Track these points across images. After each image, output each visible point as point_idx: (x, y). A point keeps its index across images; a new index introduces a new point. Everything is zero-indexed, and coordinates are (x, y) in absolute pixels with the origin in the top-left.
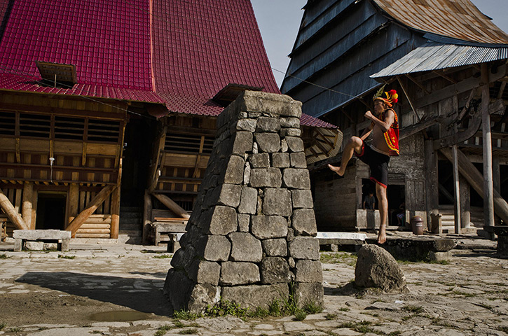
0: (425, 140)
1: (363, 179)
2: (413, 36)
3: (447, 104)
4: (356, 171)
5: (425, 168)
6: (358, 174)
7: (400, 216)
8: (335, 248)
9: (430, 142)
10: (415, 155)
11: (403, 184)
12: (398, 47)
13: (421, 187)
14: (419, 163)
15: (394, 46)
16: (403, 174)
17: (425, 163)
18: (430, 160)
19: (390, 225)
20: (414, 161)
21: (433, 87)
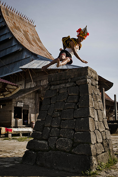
0: (36, 93)
1: (14, 107)
2: (33, 55)
3: (45, 81)
4: (12, 103)
5: (35, 104)
6: (13, 104)
7: (26, 121)
8: (21, 135)
9: (37, 94)
10: (32, 99)
11: (28, 109)
12: (26, 58)
13: (34, 111)
14: (33, 102)
15: (24, 57)
16: (28, 106)
17: (36, 102)
18: (37, 101)
19: (23, 125)
20: (32, 101)
21: (40, 75)
